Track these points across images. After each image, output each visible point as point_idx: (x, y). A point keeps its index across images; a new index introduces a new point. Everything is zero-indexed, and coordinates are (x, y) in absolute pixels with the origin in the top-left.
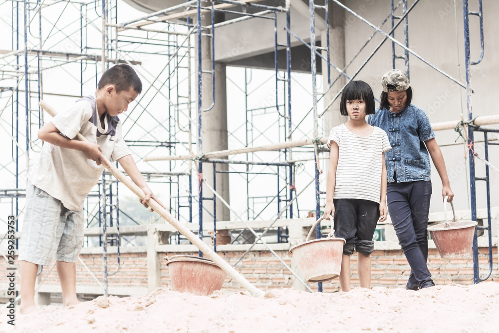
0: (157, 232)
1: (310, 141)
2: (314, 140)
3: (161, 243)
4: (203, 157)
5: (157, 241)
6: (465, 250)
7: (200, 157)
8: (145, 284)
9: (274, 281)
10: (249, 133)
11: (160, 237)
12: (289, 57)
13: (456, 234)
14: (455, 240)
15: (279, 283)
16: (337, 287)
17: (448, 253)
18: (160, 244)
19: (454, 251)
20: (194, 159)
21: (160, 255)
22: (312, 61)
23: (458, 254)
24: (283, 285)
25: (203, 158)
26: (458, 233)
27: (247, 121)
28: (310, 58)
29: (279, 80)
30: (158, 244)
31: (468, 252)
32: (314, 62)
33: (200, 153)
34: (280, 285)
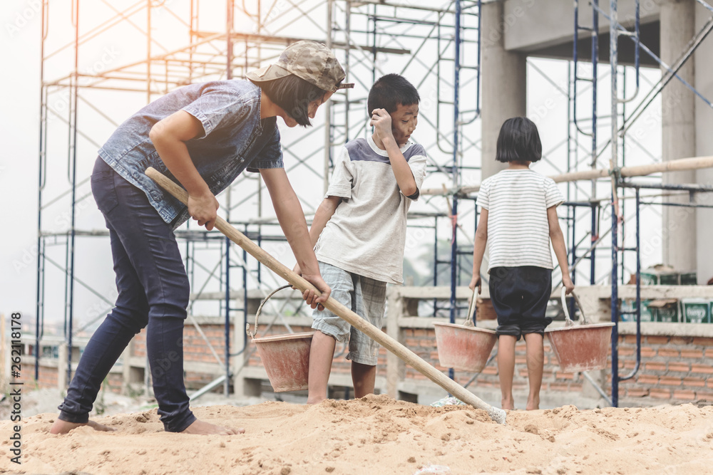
0: (401, 299)
1: (606, 172)
2: (612, 170)
3: (407, 313)
4: (460, 191)
5: (401, 311)
6: (594, 361)
7: (455, 192)
8: (383, 373)
9: (558, 376)
10: (573, 154)
11: (406, 305)
12: (595, 45)
13: (581, 336)
14: (581, 345)
15: (565, 380)
16: (645, 388)
17: (571, 364)
18: (405, 316)
19: (579, 362)
20: (445, 194)
21: (405, 332)
22: (611, 52)
23: (585, 366)
24: (570, 383)
25: (459, 194)
26: (585, 334)
27: (569, 137)
28: (608, 48)
29: (579, 79)
30: (401, 315)
31: (599, 364)
32: (614, 53)
33: (455, 186)
34: (566, 382)
